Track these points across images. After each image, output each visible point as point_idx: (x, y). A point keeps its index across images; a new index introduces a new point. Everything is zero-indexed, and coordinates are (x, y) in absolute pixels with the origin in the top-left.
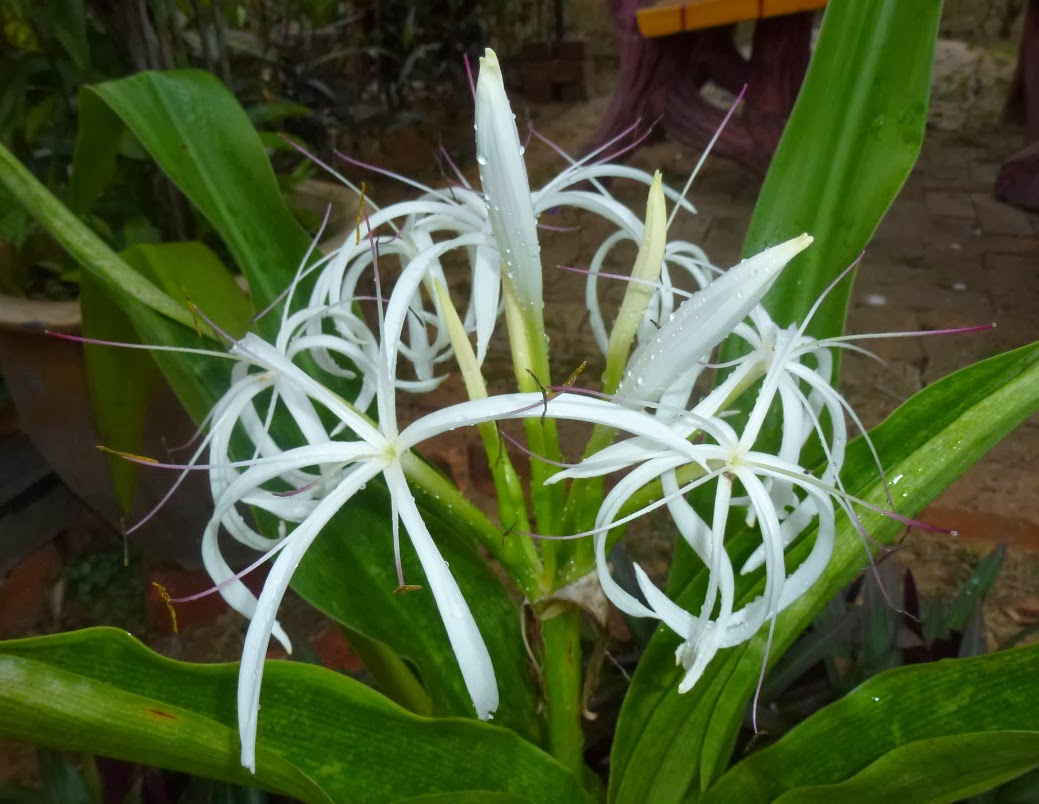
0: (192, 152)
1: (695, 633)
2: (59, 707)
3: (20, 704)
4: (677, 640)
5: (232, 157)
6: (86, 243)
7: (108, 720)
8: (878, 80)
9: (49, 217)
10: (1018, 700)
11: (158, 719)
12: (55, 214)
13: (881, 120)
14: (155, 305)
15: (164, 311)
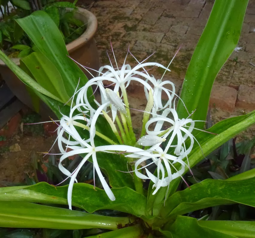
0: (45, 39)
1: (157, 182)
2: (36, 198)
3: (30, 198)
4: (153, 183)
5: (55, 40)
6: (24, 76)
7: (45, 200)
8: (230, 19)
9: (14, 70)
10: (234, 189)
11: (54, 199)
12: (15, 69)
13: (228, 33)
14: (41, 92)
15: (44, 93)
